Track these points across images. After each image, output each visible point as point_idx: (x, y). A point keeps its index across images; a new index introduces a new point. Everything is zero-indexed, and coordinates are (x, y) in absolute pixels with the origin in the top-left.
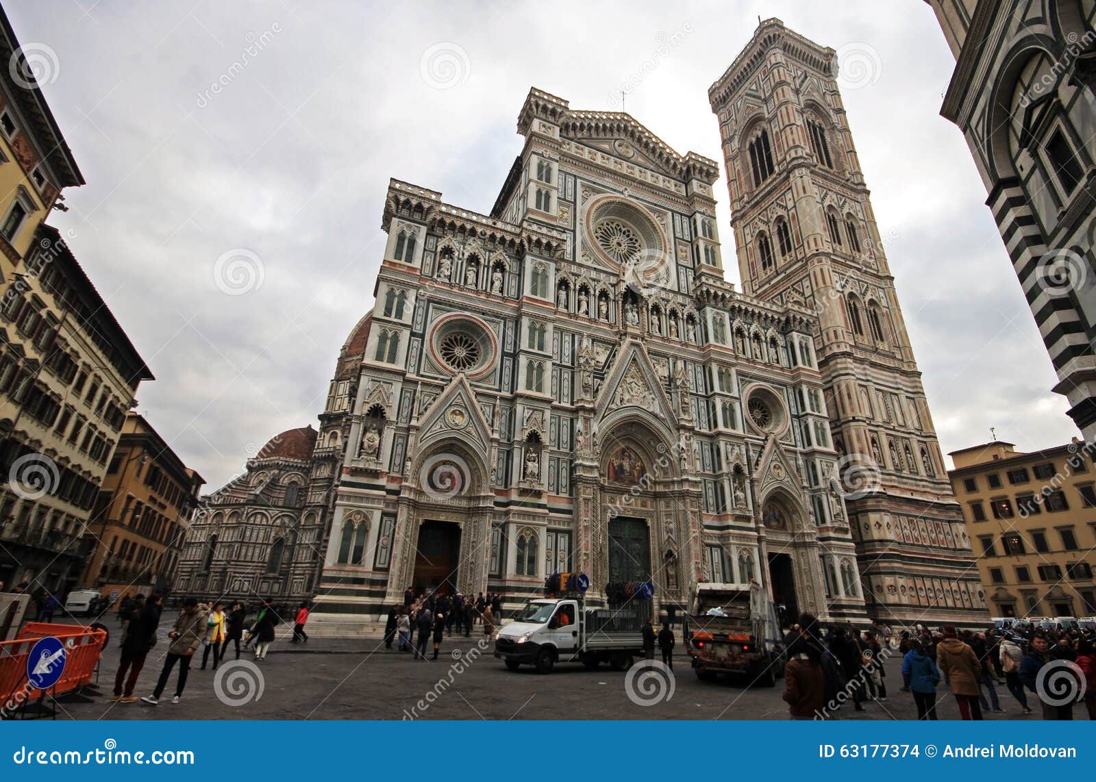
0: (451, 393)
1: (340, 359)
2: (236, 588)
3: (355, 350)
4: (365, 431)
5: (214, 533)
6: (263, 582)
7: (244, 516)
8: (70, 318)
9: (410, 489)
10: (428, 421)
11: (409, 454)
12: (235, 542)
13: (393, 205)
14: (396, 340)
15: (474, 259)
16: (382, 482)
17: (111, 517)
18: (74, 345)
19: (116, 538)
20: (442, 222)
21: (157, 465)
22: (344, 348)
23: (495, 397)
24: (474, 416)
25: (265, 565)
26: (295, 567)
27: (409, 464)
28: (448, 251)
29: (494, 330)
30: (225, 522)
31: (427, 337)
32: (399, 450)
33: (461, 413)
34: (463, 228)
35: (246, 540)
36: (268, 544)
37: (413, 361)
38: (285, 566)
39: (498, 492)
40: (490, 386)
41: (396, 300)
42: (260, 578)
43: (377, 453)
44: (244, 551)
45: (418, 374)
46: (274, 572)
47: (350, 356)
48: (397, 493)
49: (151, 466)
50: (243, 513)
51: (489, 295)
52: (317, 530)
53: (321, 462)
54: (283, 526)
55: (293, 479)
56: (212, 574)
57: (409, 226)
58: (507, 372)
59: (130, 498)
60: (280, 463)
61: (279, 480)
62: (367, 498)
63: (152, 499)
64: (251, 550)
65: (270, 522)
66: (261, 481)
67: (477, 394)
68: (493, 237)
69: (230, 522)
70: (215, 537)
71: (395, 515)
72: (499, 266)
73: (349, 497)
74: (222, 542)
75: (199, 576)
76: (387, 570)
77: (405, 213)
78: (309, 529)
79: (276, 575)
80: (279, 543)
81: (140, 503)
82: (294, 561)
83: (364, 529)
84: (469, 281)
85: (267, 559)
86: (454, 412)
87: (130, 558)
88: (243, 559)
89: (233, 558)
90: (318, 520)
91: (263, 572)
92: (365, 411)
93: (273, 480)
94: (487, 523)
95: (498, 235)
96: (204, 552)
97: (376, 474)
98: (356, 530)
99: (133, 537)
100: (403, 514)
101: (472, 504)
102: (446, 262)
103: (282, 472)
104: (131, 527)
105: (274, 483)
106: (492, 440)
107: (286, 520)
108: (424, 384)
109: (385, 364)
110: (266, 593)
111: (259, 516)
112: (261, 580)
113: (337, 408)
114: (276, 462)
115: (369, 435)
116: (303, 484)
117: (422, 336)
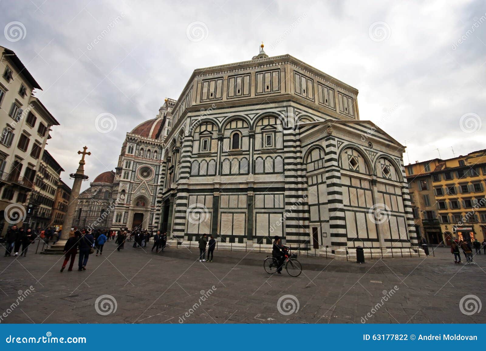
0: (142, 185)
4: (121, 194)
5: (80, 207)
7: (91, 202)
8: (48, 166)
9: (131, 207)
10: (136, 192)
11: (131, 199)
12: (88, 210)
13: (127, 139)
14: (128, 174)
15: (149, 150)
16: (125, 206)
17: (55, 208)
18: (51, 172)
19: (56, 213)
20: (141, 142)
21: (65, 192)
23: (153, 185)
24: (147, 190)
27: (131, 202)
28: (142, 149)
29: (153, 169)
30: (84, 204)
31: (136, 172)
32: (129, 198)
33: (144, 190)
34: (146, 143)
35: (92, 210)
36: (99, 211)
37: (133, 178)
39: (152, 207)
40: (151, 183)
41: (128, 164)
43: (124, 200)
44: (91, 213)
45: (134, 181)
48: (128, 207)
49: (64, 192)
51: (153, 160)
54: (104, 205)
55: (107, 190)
56: (81, 220)
57: (132, 144)
58: (156, 179)
59: (59, 202)
61: (102, 190)
62: (122, 209)
63: (64, 201)
64: (93, 213)
65: (100, 204)
66: (96, 190)
67: (148, 185)
68: (154, 144)
69: (86, 204)
70: (81, 209)
71: (128, 212)
72: (156, 152)
73: (117, 209)
74: (83, 210)
75: (76, 221)
76: (126, 223)
77: (131, 141)
81: (61, 203)
83: (121, 215)
84: (148, 156)
86: (142, 190)
87: (59, 218)
88: (91, 216)
89: (88, 216)
92: (121, 191)
94: (149, 213)
95: (156, 144)
96: (77, 214)
97: (123, 204)
98: (119, 216)
99: (60, 212)
100: (130, 212)
101: (146, 209)
102: (142, 152)
103: (103, 187)
104: (60, 210)
105: (100, 191)
106: (151, 195)
107: (105, 203)
108: (135, 183)
109: (126, 180)
111: (96, 202)
114: (101, 184)
115: (121, 196)
117: (135, 172)
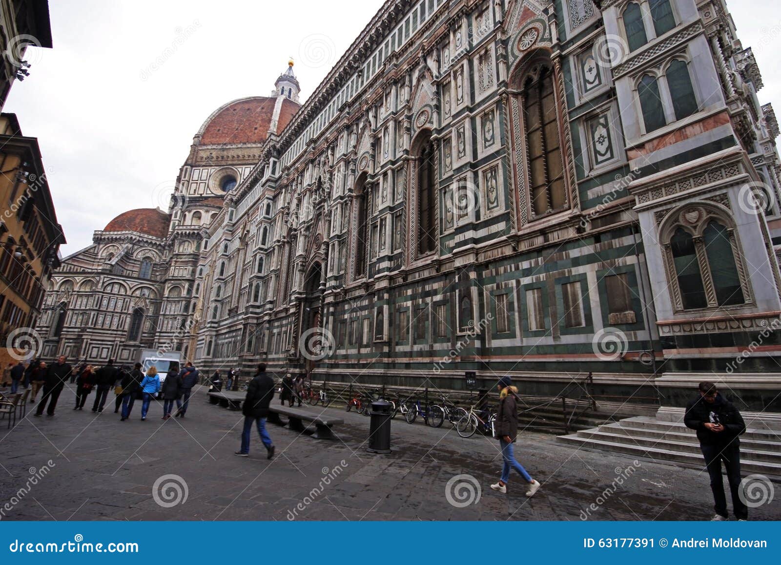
1: (194, 147)
2: (94, 354)
3: (209, 140)
5: (62, 301)
6: (122, 349)
7: (100, 284)
12: (90, 310)
22: (196, 137)
25: (125, 333)
26: (160, 336)
30: (76, 289)
35: (103, 308)
36: (127, 314)
38: (146, 335)
42: (120, 346)
44: (100, 319)
46: (135, 340)
47: (204, 145)
50: (98, 282)
52: (184, 303)
53: (185, 239)
54: (143, 297)
55: (147, 255)
56: (64, 340)
60: (134, 237)
61: (132, 254)
64: (108, 319)
65: (129, 292)
66: (114, 253)
69: (81, 290)
70: (64, 305)
74: (73, 310)
75: (47, 342)
78: (174, 301)
79: (137, 343)
80: (138, 313)
82: (158, 330)
85: (127, 328)
88: (100, 327)
89: (89, 326)
90: (184, 293)
91: (123, 340)
93: (127, 253)
96: (52, 319)
103: (136, 247)
105: (128, 256)
107: (146, 292)
110: (128, 359)
111: (116, 287)
112: (121, 348)
113: (192, 192)
114: (130, 236)
116: (157, 260)
